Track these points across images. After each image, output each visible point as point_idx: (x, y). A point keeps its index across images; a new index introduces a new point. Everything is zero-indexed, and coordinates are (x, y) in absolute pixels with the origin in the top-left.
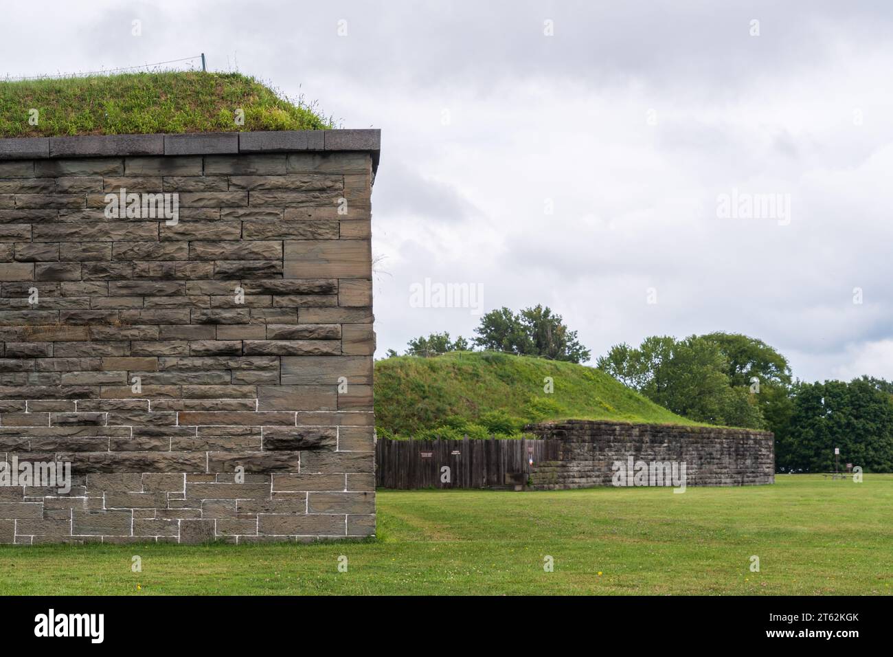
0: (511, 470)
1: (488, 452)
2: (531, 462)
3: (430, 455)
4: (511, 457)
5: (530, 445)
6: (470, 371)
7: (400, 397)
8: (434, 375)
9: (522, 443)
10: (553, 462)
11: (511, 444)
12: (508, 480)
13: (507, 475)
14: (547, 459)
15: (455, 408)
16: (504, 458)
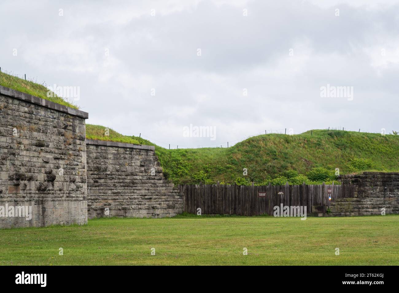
0: (316, 203)
1: (301, 193)
2: (330, 198)
3: (264, 194)
4: (316, 196)
5: (329, 188)
6: (315, 142)
7: (259, 159)
8: (286, 145)
9: (323, 187)
10: (348, 199)
11: (316, 188)
12: (314, 210)
13: (313, 207)
14: (344, 196)
15: (294, 166)
16: (311, 197)
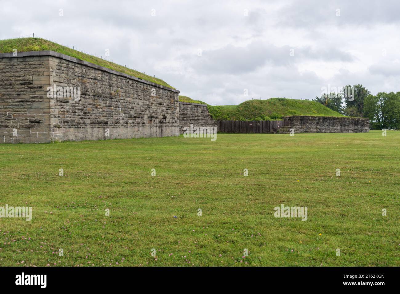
0: (273, 128)
1: (267, 124)
2: (279, 126)
3: (252, 124)
4: (273, 126)
5: (279, 122)
6: (273, 103)
7: (250, 110)
8: (261, 104)
9: (276, 121)
10: (286, 126)
11: (273, 122)
12: (272, 131)
13: (272, 130)
14: (284, 125)
15: (264, 113)
16: (271, 125)
